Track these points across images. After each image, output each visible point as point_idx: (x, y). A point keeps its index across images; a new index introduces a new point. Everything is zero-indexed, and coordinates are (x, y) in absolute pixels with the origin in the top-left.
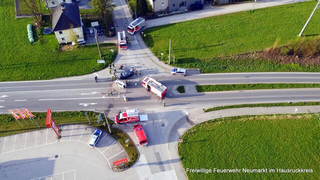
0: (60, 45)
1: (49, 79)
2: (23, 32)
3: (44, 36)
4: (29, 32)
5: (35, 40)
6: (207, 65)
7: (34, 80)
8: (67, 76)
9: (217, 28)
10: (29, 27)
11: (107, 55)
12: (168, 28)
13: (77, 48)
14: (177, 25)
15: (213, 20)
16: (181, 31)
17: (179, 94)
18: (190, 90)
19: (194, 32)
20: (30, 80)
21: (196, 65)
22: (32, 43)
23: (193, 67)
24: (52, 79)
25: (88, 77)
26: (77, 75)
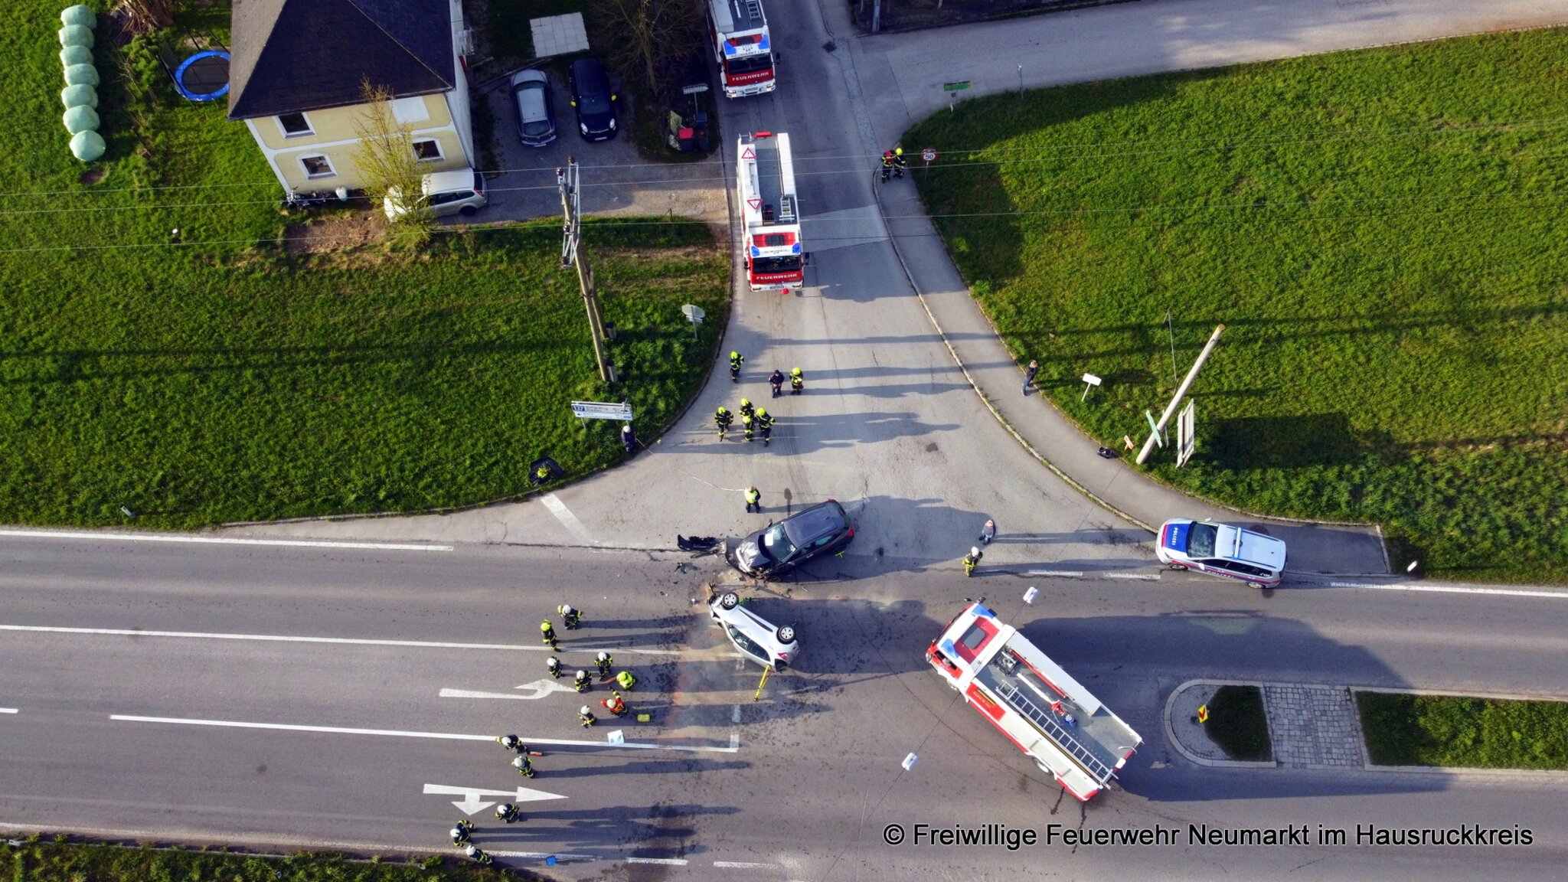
0: (293, 207)
1: (198, 528)
2: (31, 65)
3: (181, 114)
4: (68, 72)
5: (115, 150)
6: (1450, 502)
7: (83, 525)
8: (336, 508)
9: (1530, 156)
10: (69, 23)
11: (651, 334)
12: (1122, 118)
13: (422, 247)
14: (1194, 92)
15: (1485, 68)
16: (1226, 156)
17: (1220, 762)
18: (1308, 728)
19: (1339, 170)
20: (55, 522)
21: (1357, 493)
22: (88, 174)
23: (1333, 505)
24: (217, 524)
25: (495, 532)
26: (408, 511)
